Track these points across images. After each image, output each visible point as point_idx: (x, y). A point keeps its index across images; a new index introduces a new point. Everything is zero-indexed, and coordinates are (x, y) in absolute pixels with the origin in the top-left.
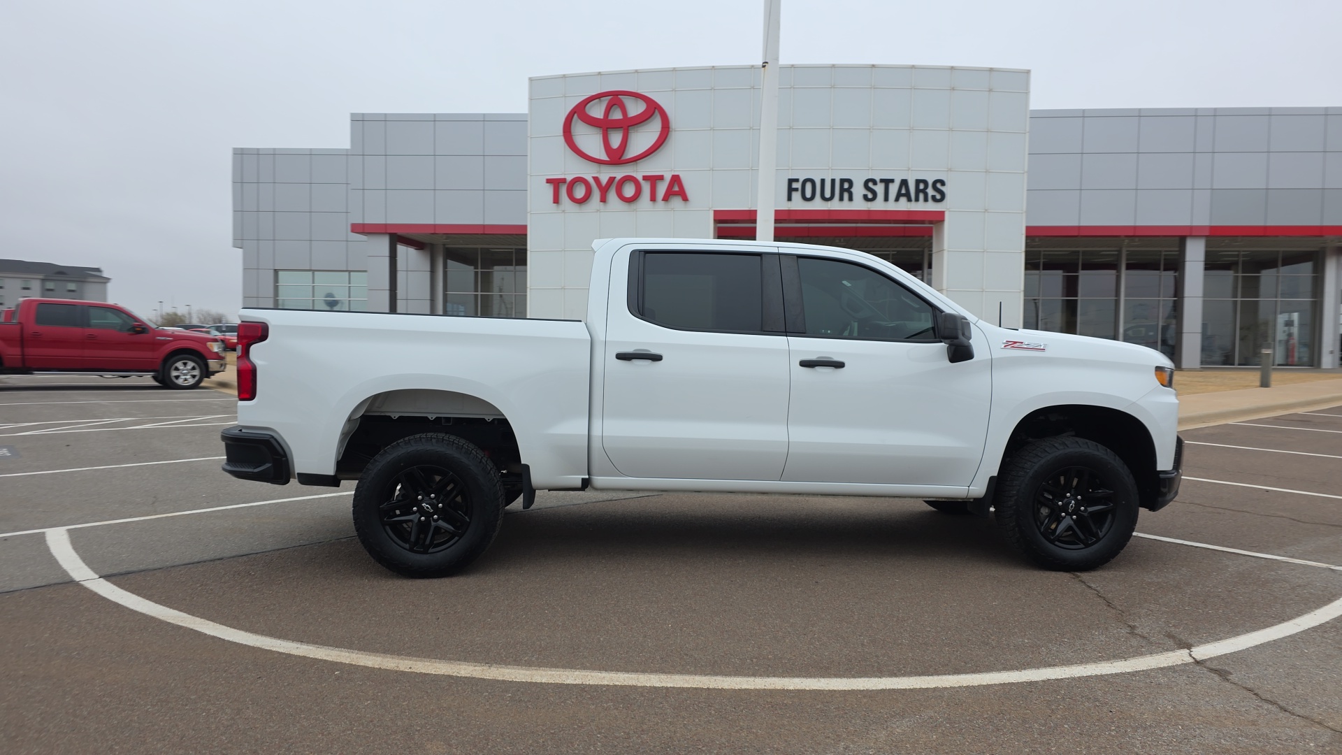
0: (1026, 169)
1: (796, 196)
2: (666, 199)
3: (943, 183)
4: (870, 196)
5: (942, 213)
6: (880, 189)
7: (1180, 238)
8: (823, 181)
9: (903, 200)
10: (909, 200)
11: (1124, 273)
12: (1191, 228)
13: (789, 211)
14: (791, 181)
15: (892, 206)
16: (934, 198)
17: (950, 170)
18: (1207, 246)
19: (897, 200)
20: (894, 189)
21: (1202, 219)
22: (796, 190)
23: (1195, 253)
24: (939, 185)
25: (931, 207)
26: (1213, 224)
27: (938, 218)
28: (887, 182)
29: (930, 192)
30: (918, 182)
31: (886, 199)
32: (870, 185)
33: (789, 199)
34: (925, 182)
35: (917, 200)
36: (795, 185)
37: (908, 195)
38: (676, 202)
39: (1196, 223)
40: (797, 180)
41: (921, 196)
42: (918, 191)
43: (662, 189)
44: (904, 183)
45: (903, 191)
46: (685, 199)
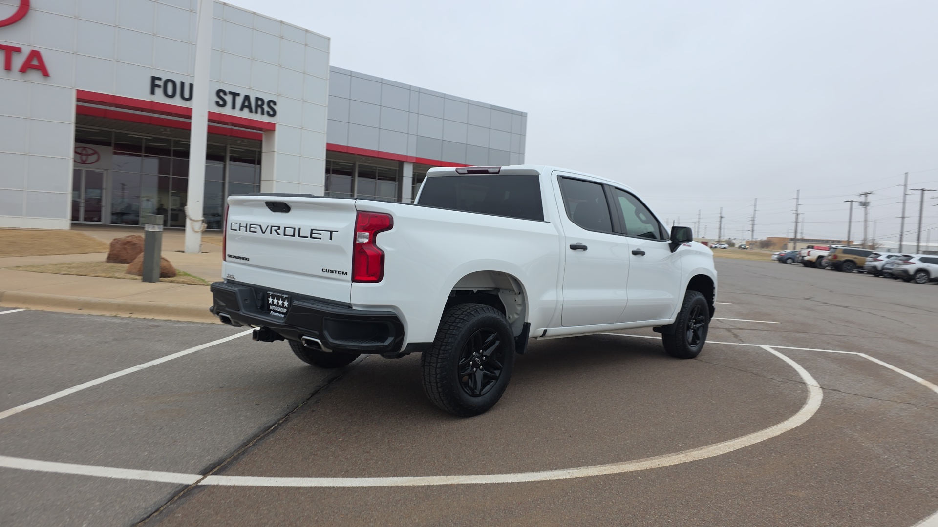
0: (327, 104)
1: (159, 91)
2: (24, 70)
3: (275, 104)
4: (221, 103)
5: (274, 125)
6: (228, 99)
7: (400, 162)
8: (182, 84)
9: (246, 110)
10: (251, 111)
11: (357, 179)
12: (407, 157)
13: (152, 103)
14: (154, 79)
15: (237, 113)
16: (268, 113)
17: (279, 95)
18: (414, 169)
19: (242, 109)
20: (239, 101)
21: (412, 153)
22: (159, 86)
23: (408, 172)
24: (272, 104)
25: (265, 119)
26: (418, 156)
27: (270, 129)
28: (235, 95)
29: (266, 108)
30: (257, 99)
31: (234, 107)
32: (221, 94)
33: (153, 92)
34: (262, 100)
35: (256, 112)
36: (157, 82)
37: (249, 107)
38: (35, 76)
39: (409, 154)
40: (160, 79)
41: (259, 110)
42: (257, 106)
43: (18, 61)
44: (247, 98)
45: (246, 104)
46: (46, 74)
